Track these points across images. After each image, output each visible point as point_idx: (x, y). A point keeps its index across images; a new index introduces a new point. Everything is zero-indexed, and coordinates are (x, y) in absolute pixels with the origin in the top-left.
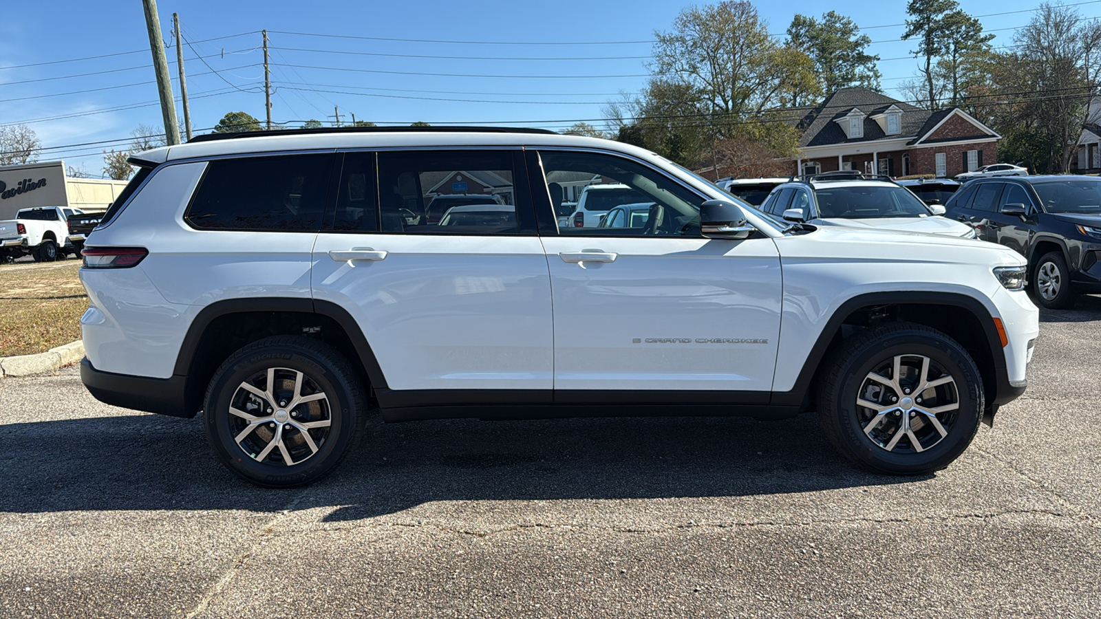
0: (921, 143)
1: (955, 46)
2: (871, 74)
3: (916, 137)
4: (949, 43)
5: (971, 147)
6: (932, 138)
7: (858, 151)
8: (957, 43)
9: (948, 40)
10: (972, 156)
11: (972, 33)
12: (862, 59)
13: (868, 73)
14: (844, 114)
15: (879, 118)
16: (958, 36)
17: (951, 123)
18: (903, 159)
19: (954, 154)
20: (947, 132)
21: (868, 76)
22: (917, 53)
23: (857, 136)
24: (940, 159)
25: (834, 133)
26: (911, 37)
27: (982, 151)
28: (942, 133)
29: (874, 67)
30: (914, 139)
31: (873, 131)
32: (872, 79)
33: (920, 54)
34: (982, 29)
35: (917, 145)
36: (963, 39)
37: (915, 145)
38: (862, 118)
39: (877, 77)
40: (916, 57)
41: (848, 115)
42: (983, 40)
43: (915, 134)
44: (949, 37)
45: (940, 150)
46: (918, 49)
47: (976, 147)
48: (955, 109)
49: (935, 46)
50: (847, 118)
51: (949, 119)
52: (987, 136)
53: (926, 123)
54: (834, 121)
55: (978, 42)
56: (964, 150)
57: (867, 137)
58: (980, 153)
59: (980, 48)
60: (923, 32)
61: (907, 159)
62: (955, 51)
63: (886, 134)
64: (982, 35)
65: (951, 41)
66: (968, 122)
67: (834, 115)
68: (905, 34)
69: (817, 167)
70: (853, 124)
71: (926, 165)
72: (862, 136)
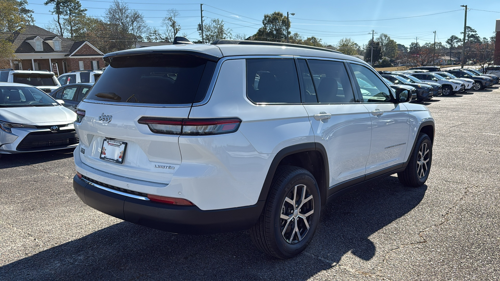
0: (72, 56)
1: (70, 12)
2: (30, 19)
3: (69, 53)
4: (67, 10)
5: (94, 59)
6: (77, 54)
7: (42, 57)
8: (70, 11)
9: (66, 8)
10: (95, 64)
11: (77, 7)
12: (26, 11)
13: (29, 19)
14: (32, 38)
15: (49, 42)
16: (71, 7)
17: (84, 48)
18: (63, 63)
19: (87, 62)
20: (83, 52)
21: (28, 20)
22: (53, 12)
23: (40, 50)
24: (81, 64)
25: (27, 47)
26: (49, 4)
27: (98, 61)
28: (81, 52)
29: (31, 16)
30: (68, 54)
31: (48, 49)
32: (31, 22)
33: (54, 13)
34: (81, 5)
35: (70, 57)
36: (73, 9)
37: (69, 57)
38: (42, 41)
39: (33, 21)
40: (52, 14)
41: (34, 39)
42: (82, 11)
43: (68, 51)
44: (67, 7)
45: (81, 59)
46: (53, 10)
47: (96, 59)
48: (86, 42)
49: (61, 10)
50: (34, 40)
51: (83, 46)
52: (100, 55)
53: (72, 46)
54: (26, 41)
55: (80, 12)
56: (91, 60)
57: (45, 51)
58: (98, 62)
59: (81, 14)
60: (55, 3)
61: (65, 63)
62: (70, 14)
63: (55, 50)
64: (82, 9)
65: (68, 9)
66: (91, 48)
67: (25, 39)
68: (45, 2)
69: (19, 64)
70: (37, 44)
71: (75, 66)
72: (43, 50)
